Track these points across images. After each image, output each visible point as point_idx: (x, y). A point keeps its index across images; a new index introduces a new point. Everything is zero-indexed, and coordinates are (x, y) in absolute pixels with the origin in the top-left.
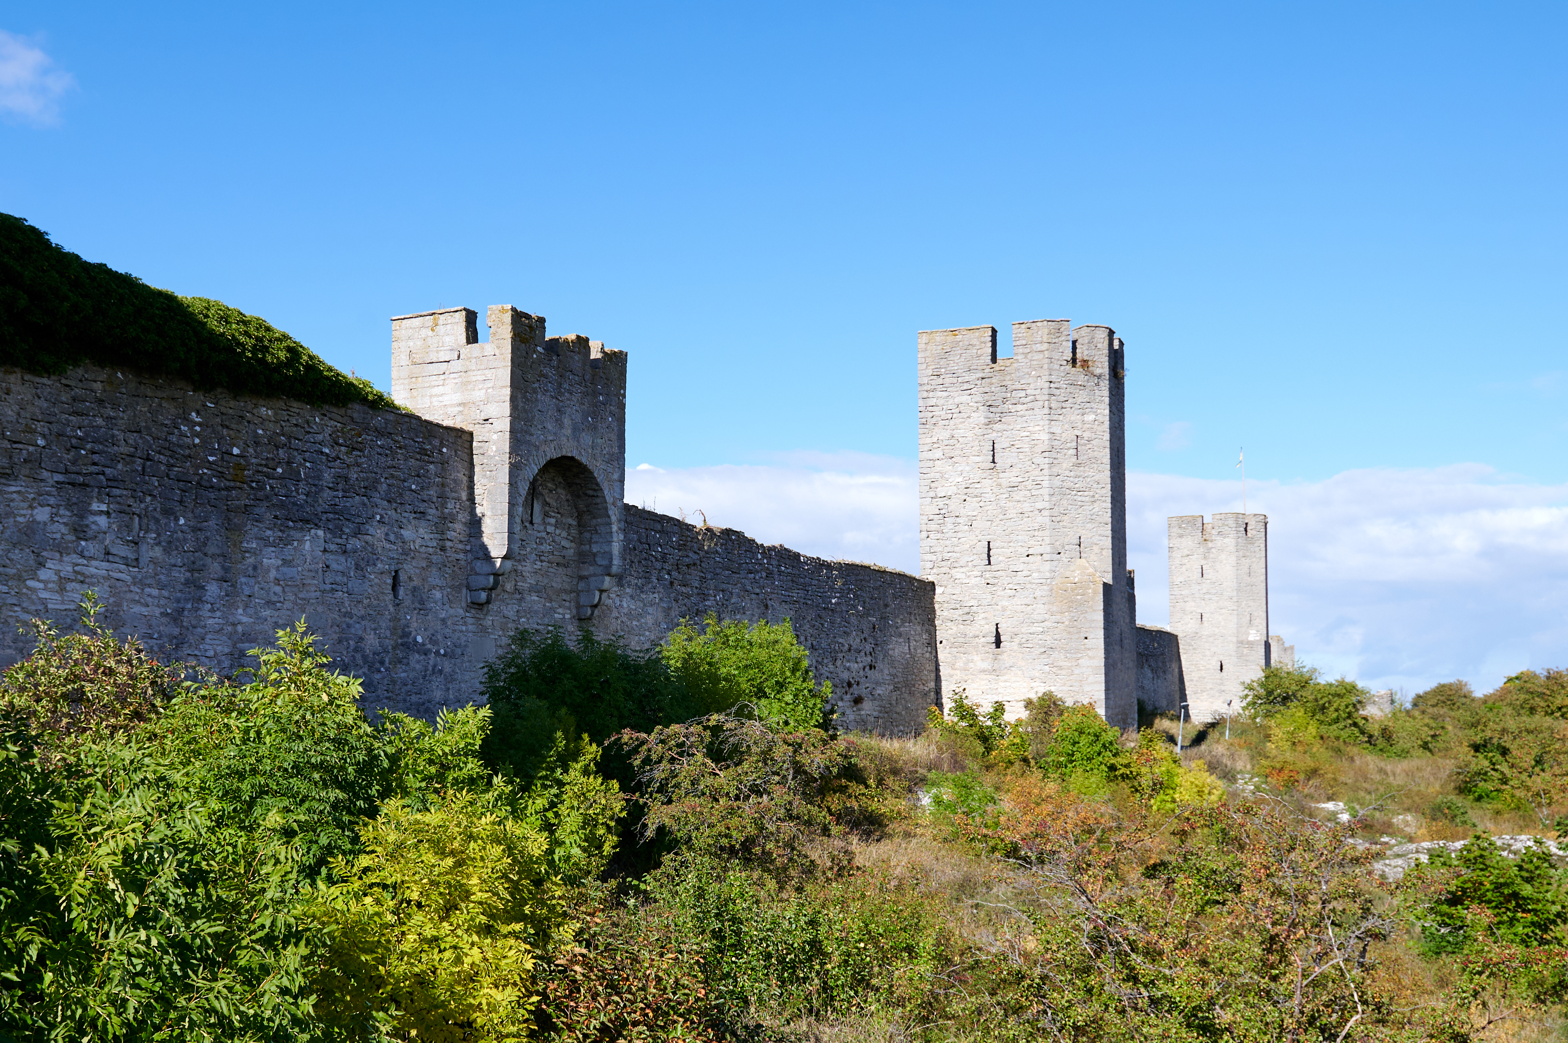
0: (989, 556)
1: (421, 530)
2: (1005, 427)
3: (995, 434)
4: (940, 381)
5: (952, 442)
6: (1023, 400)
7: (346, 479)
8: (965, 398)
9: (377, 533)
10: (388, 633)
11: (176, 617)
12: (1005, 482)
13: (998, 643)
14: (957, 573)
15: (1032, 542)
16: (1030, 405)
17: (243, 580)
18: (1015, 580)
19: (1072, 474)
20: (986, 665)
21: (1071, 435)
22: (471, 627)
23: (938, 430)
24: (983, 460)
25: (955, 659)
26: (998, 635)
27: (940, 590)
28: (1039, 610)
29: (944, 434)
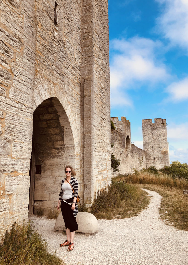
0: (153, 148)
8: (149, 128)
19: (163, 137)
20: (153, 162)
21: (162, 133)
23: (145, 132)
24: (151, 136)
25: (149, 161)
26: (154, 158)
27: (146, 152)
28: (160, 155)
29: (146, 132)
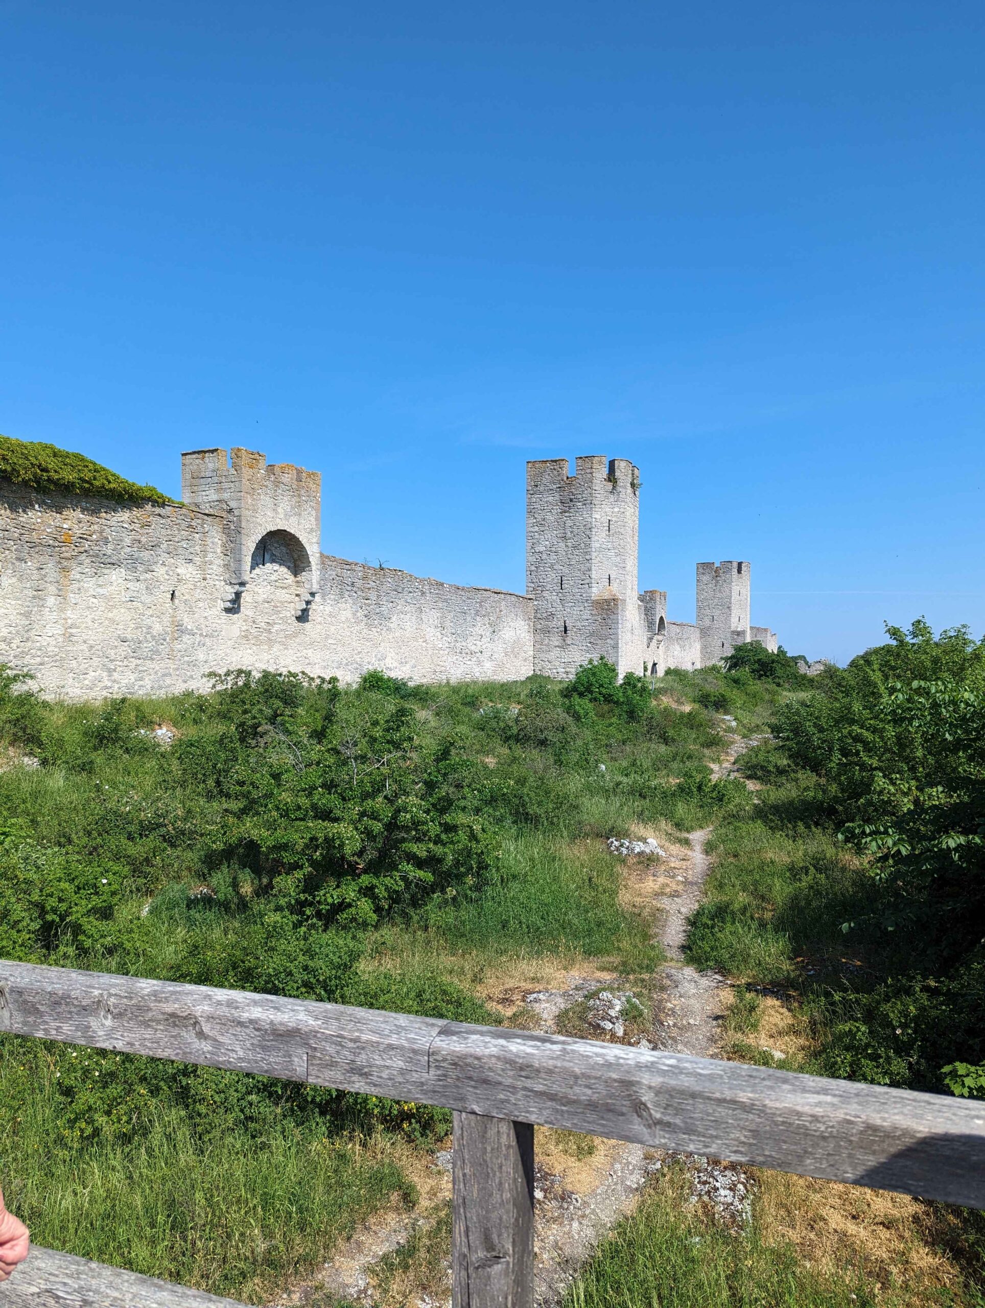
0: (561, 585)
1: (190, 569)
2: (571, 514)
3: (566, 519)
4: (537, 489)
5: (543, 522)
6: (581, 500)
7: (140, 542)
9: (160, 571)
10: (168, 624)
11: (27, 615)
12: (570, 545)
13: (565, 631)
14: (545, 594)
15: (583, 578)
16: (584, 502)
17: (72, 595)
18: (574, 598)
19: (606, 540)
21: (605, 519)
22: (224, 621)
23: (536, 515)
24: (559, 532)
25: (543, 640)
26: (565, 627)
27: (536, 603)
28: (587, 614)
29: (540, 518)
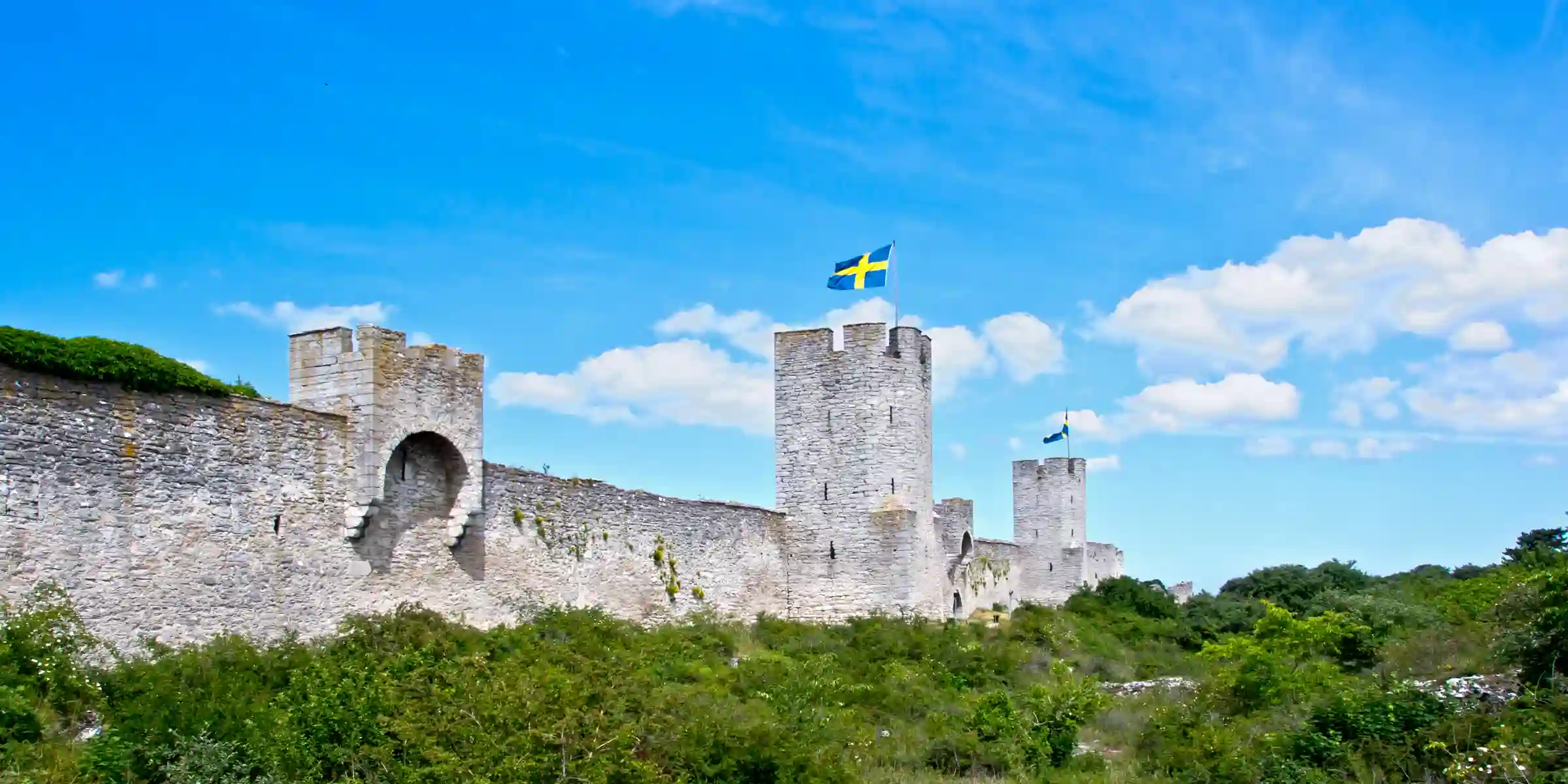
0: (826, 494)
1: (301, 487)
2: (837, 401)
3: (831, 406)
4: (790, 368)
5: (799, 412)
6: (852, 381)
7: (230, 453)
8: (808, 380)
9: (260, 491)
10: (272, 561)
11: (75, 553)
12: (837, 440)
13: (833, 555)
14: (803, 507)
15: (856, 484)
16: (856, 384)
17: (137, 526)
18: (845, 511)
19: (887, 434)
20: (823, 572)
21: (885, 406)
22: (348, 555)
23: (789, 403)
24: (822, 425)
25: (801, 568)
26: (832, 550)
27: (790, 519)
28: (862, 532)
29: (793, 406)
